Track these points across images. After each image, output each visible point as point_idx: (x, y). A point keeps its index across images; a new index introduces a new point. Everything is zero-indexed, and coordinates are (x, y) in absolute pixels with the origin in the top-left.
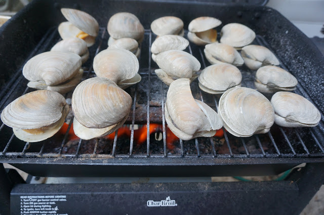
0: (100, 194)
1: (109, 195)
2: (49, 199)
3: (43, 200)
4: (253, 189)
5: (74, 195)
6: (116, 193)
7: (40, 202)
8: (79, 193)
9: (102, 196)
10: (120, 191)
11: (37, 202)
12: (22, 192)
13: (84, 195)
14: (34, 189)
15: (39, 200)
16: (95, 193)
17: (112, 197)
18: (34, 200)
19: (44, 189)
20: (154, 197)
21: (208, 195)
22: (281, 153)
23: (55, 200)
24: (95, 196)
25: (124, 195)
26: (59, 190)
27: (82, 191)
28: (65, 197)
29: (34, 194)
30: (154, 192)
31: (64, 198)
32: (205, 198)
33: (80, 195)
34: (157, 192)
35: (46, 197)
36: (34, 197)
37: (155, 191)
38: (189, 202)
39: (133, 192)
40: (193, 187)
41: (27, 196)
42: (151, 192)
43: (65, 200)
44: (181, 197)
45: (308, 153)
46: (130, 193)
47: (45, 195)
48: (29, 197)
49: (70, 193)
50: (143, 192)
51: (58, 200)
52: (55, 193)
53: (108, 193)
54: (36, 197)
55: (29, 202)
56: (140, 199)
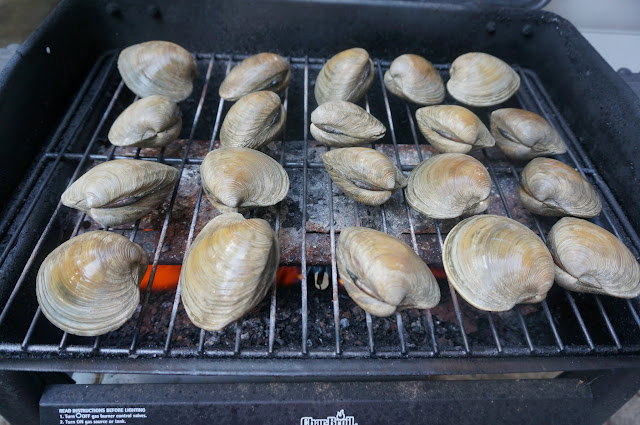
0: (211, 405)
1: (228, 407)
2: (114, 413)
3: (102, 416)
4: (504, 396)
5: (161, 406)
6: (242, 402)
7: (96, 419)
8: (170, 403)
9: (215, 408)
10: (248, 400)
11: (90, 419)
12: (62, 401)
13: (180, 407)
14: (85, 395)
15: (93, 417)
16: (202, 403)
17: (234, 410)
18: (85, 416)
19: (103, 395)
20: (313, 410)
21: (418, 406)
22: (564, 345)
23: (124, 416)
24: (202, 409)
25: (256, 406)
26: (131, 397)
27: (176, 398)
28: (143, 410)
29: (84, 404)
30: (314, 402)
31: (141, 413)
32: (412, 413)
33: (173, 407)
34: (319, 402)
35: (108, 410)
36: (84, 410)
37: (316, 400)
38: (381, 419)
39: (274, 401)
40: (388, 391)
41: (72, 408)
42: (309, 402)
43: (145, 416)
44: (366, 411)
45: (619, 346)
46: (268, 402)
47: (106, 408)
48: (74, 411)
49: (153, 404)
50: (292, 401)
51: (130, 416)
52: (124, 404)
53: (227, 403)
54: (88, 410)
55: (76, 419)
56: (286, 414)
